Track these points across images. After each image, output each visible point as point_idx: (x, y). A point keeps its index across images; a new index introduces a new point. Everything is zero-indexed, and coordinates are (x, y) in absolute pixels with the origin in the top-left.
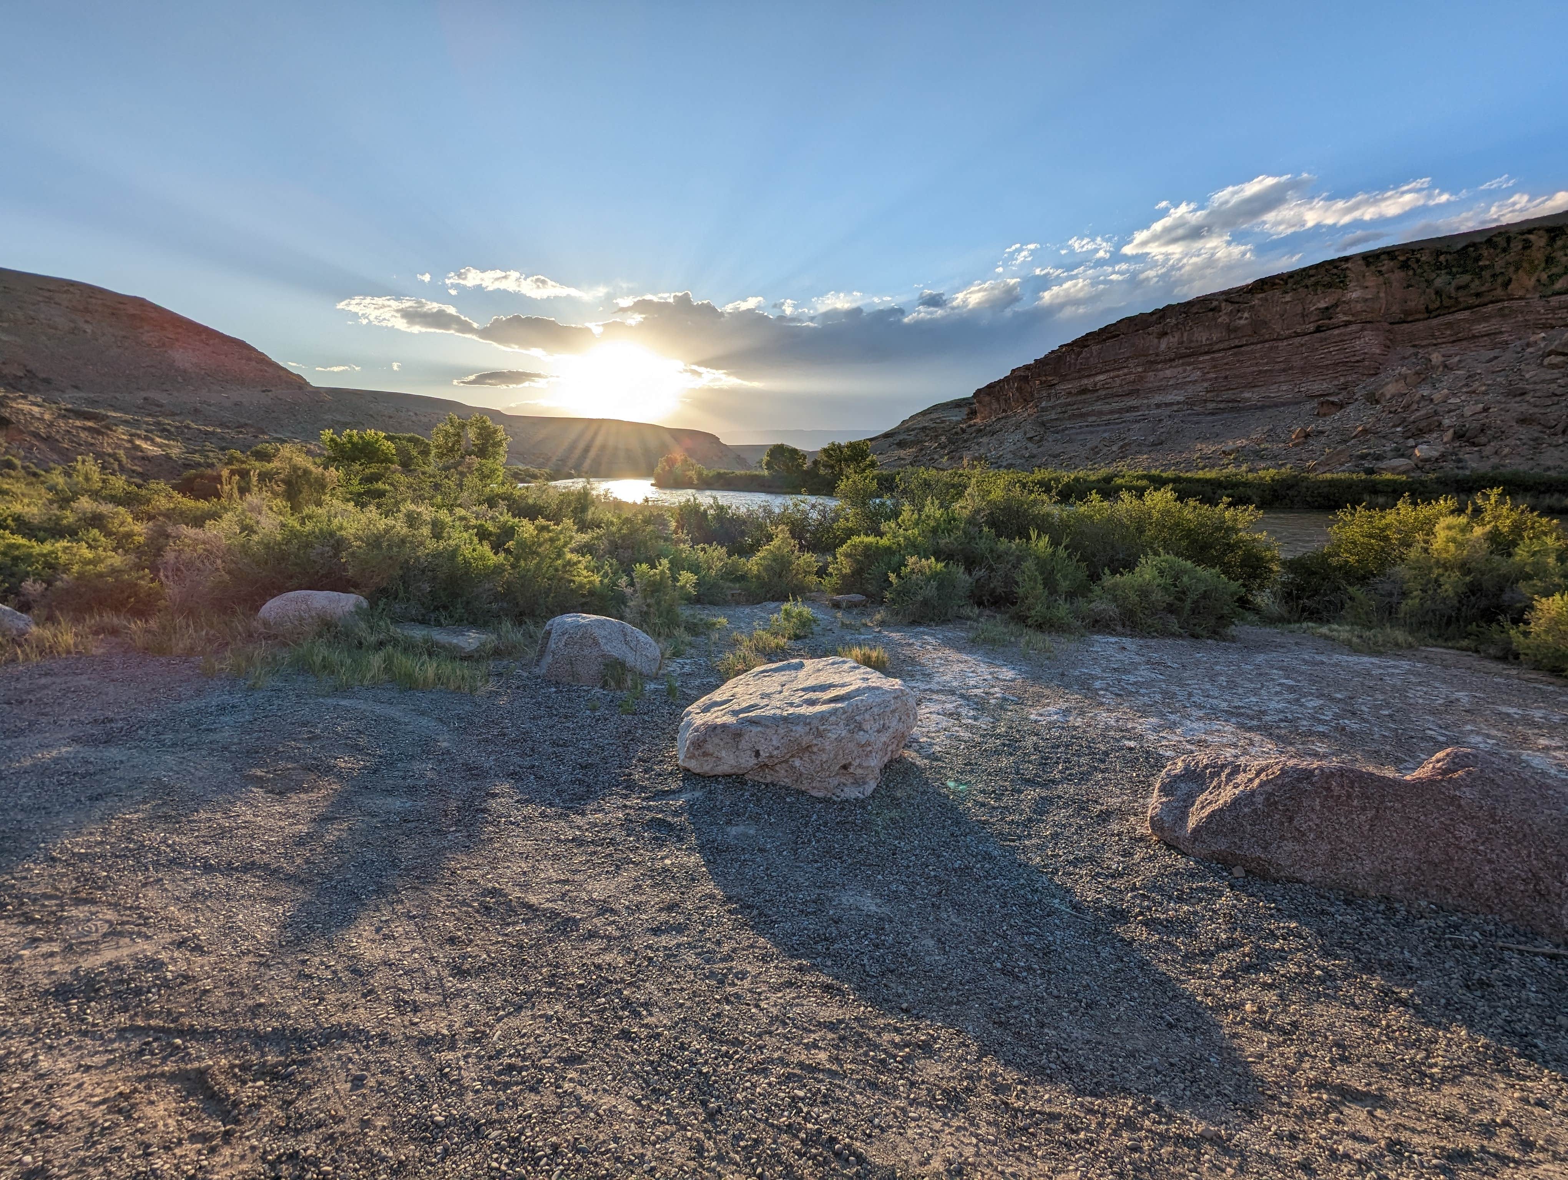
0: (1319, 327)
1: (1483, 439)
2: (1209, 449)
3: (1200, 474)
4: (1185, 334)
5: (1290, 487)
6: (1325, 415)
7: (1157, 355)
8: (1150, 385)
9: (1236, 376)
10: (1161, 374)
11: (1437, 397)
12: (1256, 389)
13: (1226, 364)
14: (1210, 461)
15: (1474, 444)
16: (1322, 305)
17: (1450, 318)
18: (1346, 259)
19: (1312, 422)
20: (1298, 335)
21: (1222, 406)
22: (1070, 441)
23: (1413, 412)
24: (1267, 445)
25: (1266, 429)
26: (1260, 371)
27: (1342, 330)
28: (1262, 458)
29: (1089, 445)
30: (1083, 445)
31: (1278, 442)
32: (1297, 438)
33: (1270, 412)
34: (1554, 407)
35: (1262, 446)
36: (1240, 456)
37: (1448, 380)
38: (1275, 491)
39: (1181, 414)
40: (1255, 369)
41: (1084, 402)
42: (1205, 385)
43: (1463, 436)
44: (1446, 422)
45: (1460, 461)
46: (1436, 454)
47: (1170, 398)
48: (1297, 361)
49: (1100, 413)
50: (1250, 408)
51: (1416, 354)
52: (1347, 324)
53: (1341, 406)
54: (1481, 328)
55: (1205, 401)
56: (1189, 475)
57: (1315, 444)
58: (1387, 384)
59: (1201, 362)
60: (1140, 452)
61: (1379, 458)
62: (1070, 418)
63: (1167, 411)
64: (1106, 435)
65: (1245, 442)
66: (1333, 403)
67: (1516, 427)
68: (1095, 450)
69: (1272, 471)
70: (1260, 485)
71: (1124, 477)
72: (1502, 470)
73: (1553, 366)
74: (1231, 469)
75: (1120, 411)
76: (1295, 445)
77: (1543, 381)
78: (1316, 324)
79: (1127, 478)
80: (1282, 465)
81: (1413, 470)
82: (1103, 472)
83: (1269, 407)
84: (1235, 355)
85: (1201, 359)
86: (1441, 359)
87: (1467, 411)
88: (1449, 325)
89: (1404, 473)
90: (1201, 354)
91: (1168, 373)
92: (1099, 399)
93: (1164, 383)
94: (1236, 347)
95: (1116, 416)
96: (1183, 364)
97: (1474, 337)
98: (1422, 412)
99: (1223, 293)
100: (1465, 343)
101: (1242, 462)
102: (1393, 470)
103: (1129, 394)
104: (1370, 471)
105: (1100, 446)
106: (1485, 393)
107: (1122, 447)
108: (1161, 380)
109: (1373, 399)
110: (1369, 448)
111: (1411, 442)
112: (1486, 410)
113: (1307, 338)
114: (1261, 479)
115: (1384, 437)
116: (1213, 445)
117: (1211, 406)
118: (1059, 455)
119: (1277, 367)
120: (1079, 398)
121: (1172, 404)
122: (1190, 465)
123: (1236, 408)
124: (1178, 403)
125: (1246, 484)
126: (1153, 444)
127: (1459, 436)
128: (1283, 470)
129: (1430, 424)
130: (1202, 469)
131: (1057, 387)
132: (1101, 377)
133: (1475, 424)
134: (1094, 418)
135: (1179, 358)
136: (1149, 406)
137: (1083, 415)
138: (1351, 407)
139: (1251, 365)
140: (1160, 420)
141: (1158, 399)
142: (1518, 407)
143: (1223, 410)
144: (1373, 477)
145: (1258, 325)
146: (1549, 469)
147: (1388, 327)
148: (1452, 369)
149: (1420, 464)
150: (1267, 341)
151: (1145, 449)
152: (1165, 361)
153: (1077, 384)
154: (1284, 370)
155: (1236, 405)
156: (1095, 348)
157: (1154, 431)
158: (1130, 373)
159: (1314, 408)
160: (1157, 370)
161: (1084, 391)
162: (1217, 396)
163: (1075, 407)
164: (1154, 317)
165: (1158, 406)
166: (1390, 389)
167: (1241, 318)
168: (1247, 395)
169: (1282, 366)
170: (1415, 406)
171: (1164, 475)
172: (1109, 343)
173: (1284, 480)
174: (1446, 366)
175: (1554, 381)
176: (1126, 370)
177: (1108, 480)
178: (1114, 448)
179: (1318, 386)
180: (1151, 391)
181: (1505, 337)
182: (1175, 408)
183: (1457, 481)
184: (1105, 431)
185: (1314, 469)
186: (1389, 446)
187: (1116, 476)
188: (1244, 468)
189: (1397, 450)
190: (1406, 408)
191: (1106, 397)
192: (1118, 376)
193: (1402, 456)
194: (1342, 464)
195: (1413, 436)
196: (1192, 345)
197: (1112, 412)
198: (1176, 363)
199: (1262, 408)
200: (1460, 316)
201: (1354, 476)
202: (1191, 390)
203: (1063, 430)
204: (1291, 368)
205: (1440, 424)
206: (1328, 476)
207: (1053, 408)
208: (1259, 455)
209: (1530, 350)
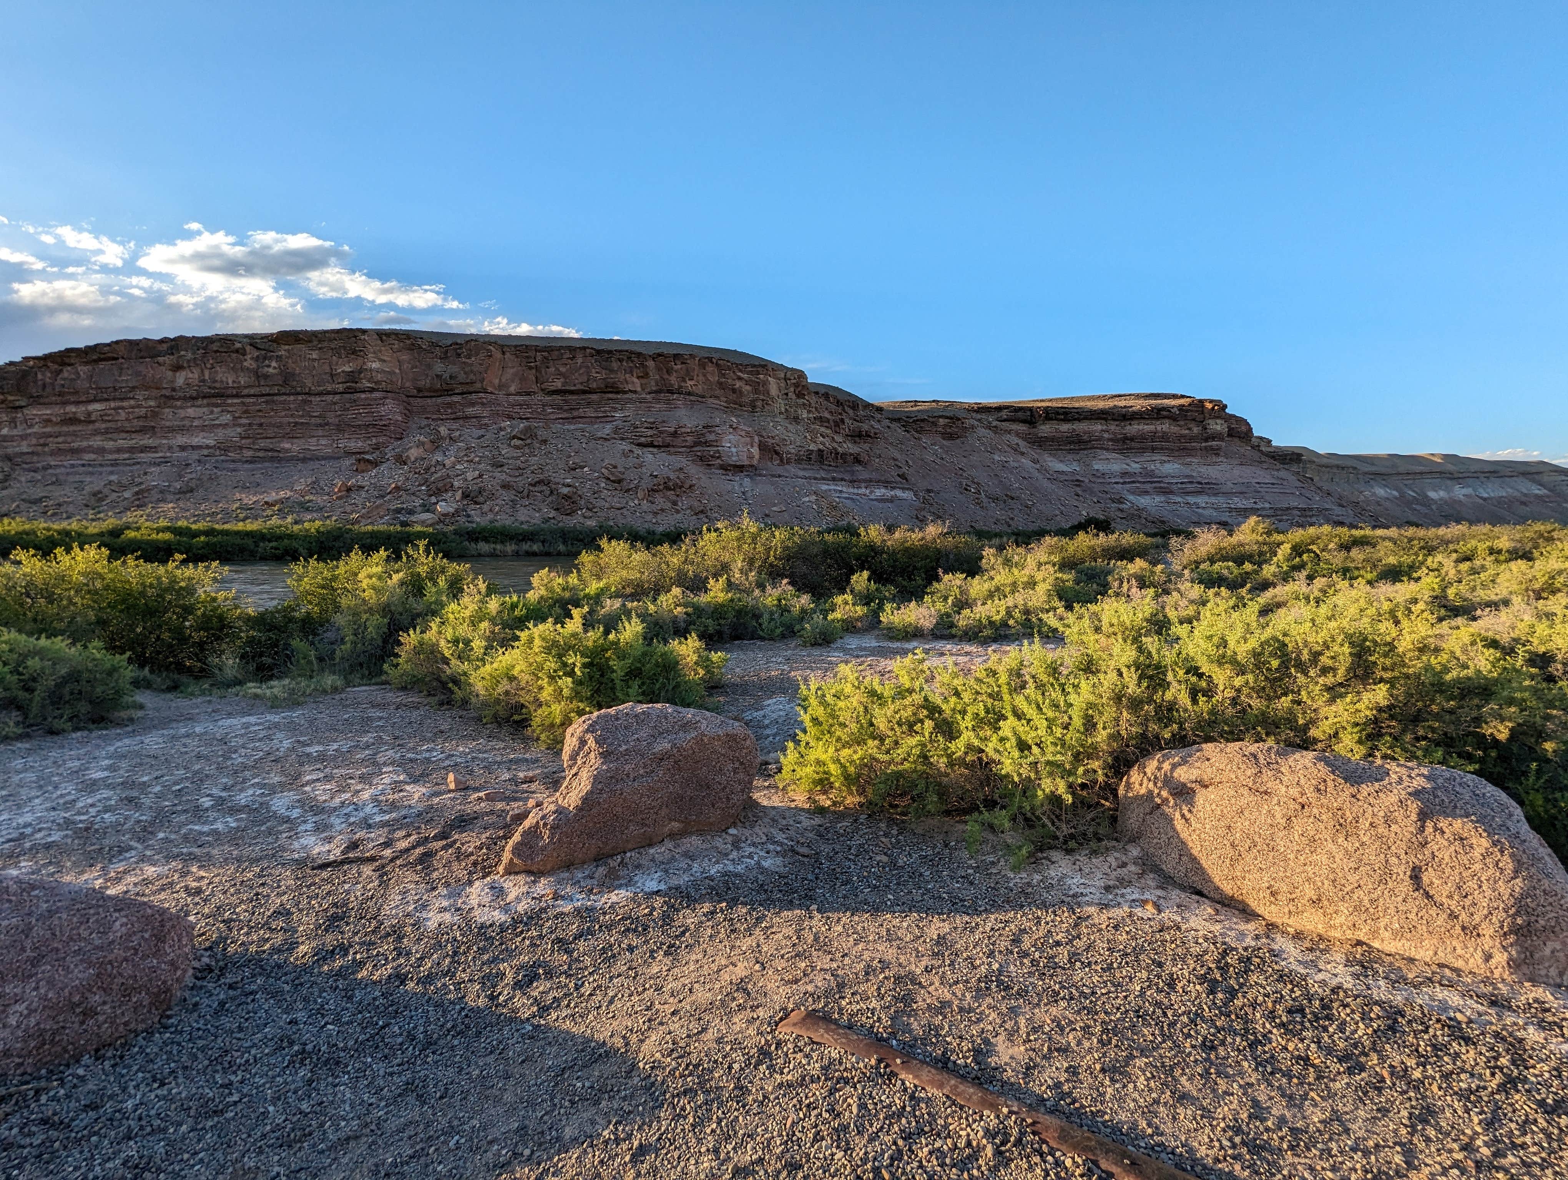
0: (348, 388)
1: (481, 499)
2: (249, 499)
3: (240, 526)
4: (207, 373)
5: (337, 538)
6: (363, 471)
7: (174, 390)
8: (168, 424)
9: (274, 426)
10: (182, 413)
11: (447, 462)
12: (295, 440)
13: (260, 411)
14: (251, 513)
15: (476, 503)
16: (347, 369)
17: (448, 399)
18: (364, 331)
19: (352, 477)
20: (329, 393)
21: (261, 454)
22: (57, 483)
23: (432, 474)
24: (312, 497)
25: (309, 481)
26: (296, 423)
27: (368, 395)
28: (307, 509)
29: (88, 489)
30: (80, 489)
31: (322, 495)
32: (340, 491)
33: (311, 465)
34: (520, 478)
35: (307, 498)
36: (284, 507)
37: (453, 449)
38: (322, 542)
39: (213, 459)
40: (292, 420)
41: (74, 434)
42: (239, 430)
43: (468, 496)
44: (456, 484)
45: (469, 516)
46: (452, 510)
47: (196, 441)
48: (332, 419)
49: (101, 451)
50: (291, 459)
51: (429, 425)
52: (372, 390)
53: (375, 464)
54: (470, 411)
55: (241, 448)
56: (227, 527)
57: (358, 498)
58: (411, 448)
59: (231, 405)
60: (164, 500)
61: (411, 512)
62: (52, 454)
63: (195, 455)
64: (113, 478)
65: (289, 494)
66: (368, 461)
67: (501, 491)
68: (98, 496)
69: (318, 523)
70: (306, 537)
71: (138, 529)
72: (496, 524)
73: (517, 447)
74: (275, 521)
75: (131, 450)
76: (339, 498)
77: (512, 458)
78: (345, 385)
79: (143, 531)
80: (328, 517)
81: (437, 523)
82: (111, 522)
83: (310, 459)
84: (267, 402)
85: (229, 401)
86: (447, 432)
87: (470, 476)
88: (450, 405)
89: (431, 525)
90: (228, 396)
91: (191, 412)
92: (97, 432)
93: (187, 423)
94: (269, 395)
95: (126, 456)
96: (208, 405)
97: (467, 418)
98: (439, 474)
99: (246, 336)
100: (461, 422)
101: (287, 514)
102: (423, 523)
103: (141, 431)
104: (404, 524)
105: (106, 491)
106: (479, 463)
107: (137, 493)
108: (183, 419)
109: (401, 460)
110: (403, 503)
111: (433, 499)
112: (481, 476)
113: (337, 397)
114: (307, 530)
115: (413, 494)
116: (255, 494)
117: (248, 454)
118: (40, 500)
119: (313, 420)
120: (65, 429)
121: (200, 447)
122: (228, 516)
123: (277, 458)
124: (208, 447)
125: (291, 536)
126: (181, 492)
127: (465, 496)
128: (328, 522)
129: (445, 485)
130: (243, 520)
131: (26, 411)
132: (97, 406)
133: (475, 487)
134: (93, 456)
135: (204, 397)
136: (170, 448)
137: (75, 451)
138: (385, 465)
139: (286, 416)
140: (187, 465)
141: (181, 440)
142: (501, 476)
143: (263, 459)
144: (408, 529)
145: (287, 377)
146: (522, 523)
147: (405, 399)
148: (455, 441)
149: (442, 518)
150: (298, 394)
151: (170, 497)
152: (185, 398)
153: (58, 410)
154: (321, 425)
155: (276, 454)
156: (83, 370)
157: (181, 476)
158: (139, 406)
159: (352, 464)
160: (176, 407)
161: (73, 420)
162: (254, 443)
163: (60, 439)
164: (165, 346)
165: (183, 448)
166: (414, 453)
167: (269, 366)
168: (287, 446)
169: (319, 421)
170: (433, 469)
171: (194, 527)
172: (102, 365)
173: (328, 532)
174: (451, 438)
175: (517, 458)
176: (132, 402)
177: (116, 533)
178: (127, 494)
179: (356, 444)
180: (172, 430)
181: (486, 421)
182: (205, 452)
183: (468, 533)
184: (112, 473)
185: (357, 521)
186: (418, 502)
187: (128, 528)
188: (289, 519)
189: (423, 505)
190: (427, 470)
191: (107, 431)
192: (123, 408)
193: (428, 511)
194: (381, 518)
195: (434, 494)
196: (217, 385)
197: (119, 450)
198: (200, 402)
199: (304, 460)
200: (456, 399)
201: (392, 528)
202: (221, 433)
203: (45, 468)
204: (327, 424)
205: (452, 486)
206: (370, 528)
207: (23, 437)
208: (305, 507)
209: (502, 433)
